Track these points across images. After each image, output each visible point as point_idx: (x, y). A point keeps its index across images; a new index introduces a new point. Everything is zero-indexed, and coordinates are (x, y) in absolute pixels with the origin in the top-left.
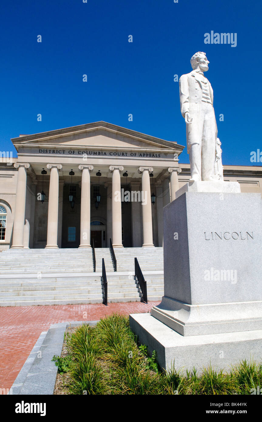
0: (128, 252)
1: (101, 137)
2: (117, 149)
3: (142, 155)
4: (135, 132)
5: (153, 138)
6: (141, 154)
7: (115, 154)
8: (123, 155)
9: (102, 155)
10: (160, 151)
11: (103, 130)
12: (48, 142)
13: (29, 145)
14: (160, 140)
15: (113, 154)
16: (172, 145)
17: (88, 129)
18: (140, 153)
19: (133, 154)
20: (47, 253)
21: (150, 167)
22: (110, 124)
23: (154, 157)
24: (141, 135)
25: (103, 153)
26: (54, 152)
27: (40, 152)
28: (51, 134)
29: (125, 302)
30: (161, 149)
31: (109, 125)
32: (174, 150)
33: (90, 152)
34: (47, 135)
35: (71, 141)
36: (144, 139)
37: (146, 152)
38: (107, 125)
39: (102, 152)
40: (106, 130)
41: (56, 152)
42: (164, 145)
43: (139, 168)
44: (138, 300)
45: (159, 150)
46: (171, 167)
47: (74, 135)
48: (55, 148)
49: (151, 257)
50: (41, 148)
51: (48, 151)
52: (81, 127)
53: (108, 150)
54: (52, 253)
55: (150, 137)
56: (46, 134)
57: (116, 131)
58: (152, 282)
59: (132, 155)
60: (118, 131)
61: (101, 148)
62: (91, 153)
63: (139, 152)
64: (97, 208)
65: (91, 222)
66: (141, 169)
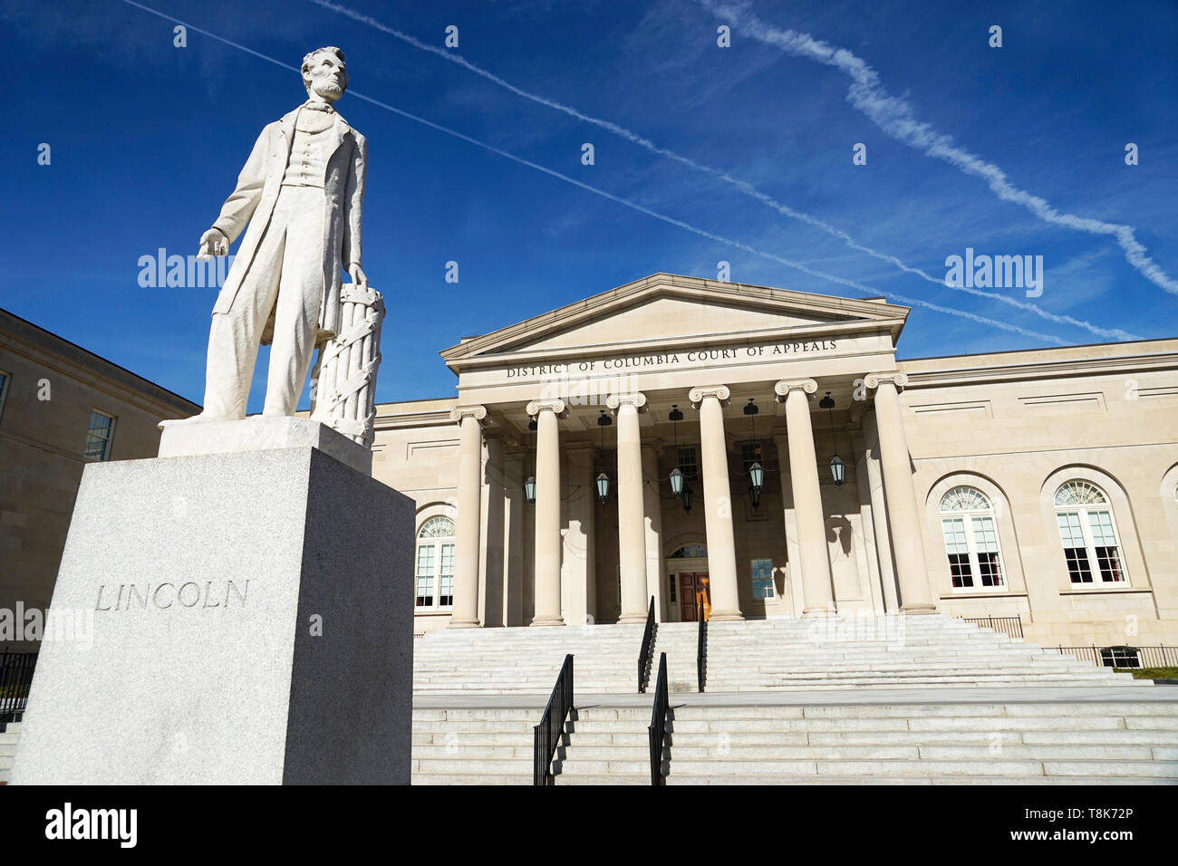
0: (752, 633)
2: (705, 342)
3: (782, 348)
6: (776, 346)
7: (703, 355)
8: (725, 355)
9: (667, 362)
10: (834, 331)
11: (664, 294)
12: (527, 347)
15: (696, 356)
16: (866, 307)
18: (774, 344)
19: (754, 348)
21: (807, 378)
23: (818, 350)
25: (670, 358)
27: (509, 375)
30: (836, 324)
32: (876, 321)
33: (633, 359)
36: (782, 301)
37: (791, 338)
39: (667, 356)
41: (548, 371)
42: (842, 309)
43: (774, 386)
45: (828, 327)
46: (871, 373)
48: (545, 360)
49: (820, 647)
50: (511, 364)
51: (529, 371)
53: (684, 348)
54: (542, 640)
57: (701, 293)
59: (752, 351)
60: (704, 290)
61: (662, 343)
62: (637, 362)
63: (770, 341)
64: (688, 508)
65: (678, 549)
66: (779, 390)
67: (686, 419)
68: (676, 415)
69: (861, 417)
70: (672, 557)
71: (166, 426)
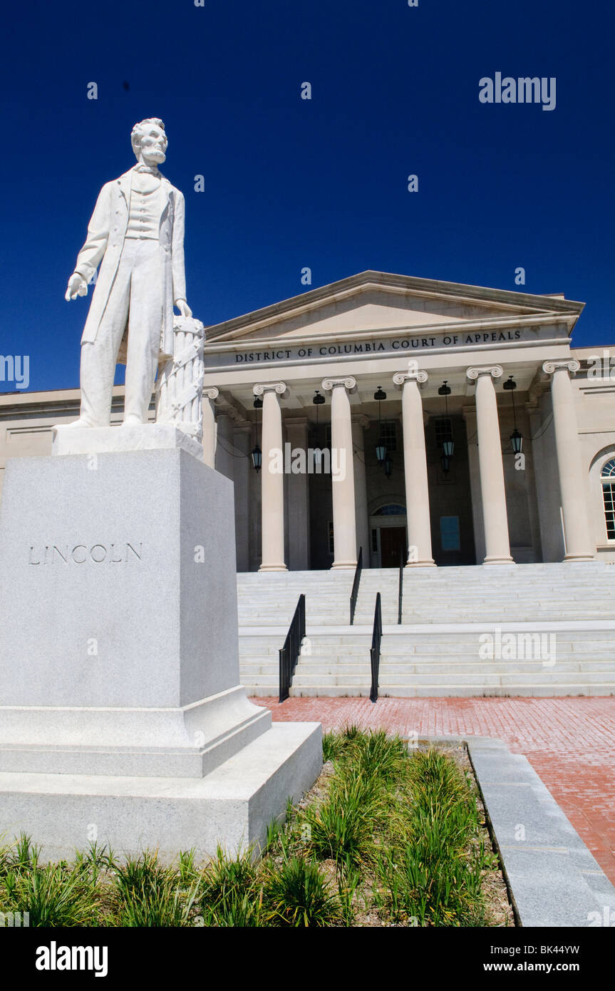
0: (443, 577)
1: (369, 307)
2: (408, 333)
3: (473, 338)
4: (451, 285)
5: (497, 292)
6: (469, 337)
7: (405, 344)
8: (425, 344)
9: (374, 350)
10: (519, 324)
11: (373, 290)
12: (253, 337)
13: (213, 348)
14: (517, 295)
15: (400, 345)
16: (547, 303)
17: (338, 295)
18: (467, 334)
19: (449, 338)
20: (259, 583)
21: (495, 365)
22: (387, 276)
23: (504, 339)
24: (466, 291)
25: (377, 346)
26: (266, 357)
27: (237, 361)
28: (256, 319)
29: (334, 696)
30: (520, 318)
31: (386, 278)
32: (555, 315)
33: (345, 347)
34: (249, 321)
35: (303, 326)
36: (475, 298)
37: (482, 329)
38: (382, 278)
39: (374, 344)
40: (380, 291)
41: (271, 356)
42: (527, 306)
43: (466, 371)
44: (363, 694)
45: (514, 320)
46: (549, 361)
47: (309, 312)
48: (269, 348)
49: (498, 588)
50: (239, 351)
51: (255, 357)
52: (322, 293)
53: (389, 338)
54: (269, 583)
55: (489, 291)
56: (247, 319)
57: (404, 290)
58: (415, 652)
59: (447, 340)
60: (408, 288)
61: (370, 334)
62: (348, 349)
63: (463, 332)
64: (388, 474)
65: (380, 508)
66: (470, 374)
67: (389, 398)
68: (380, 395)
69: (538, 397)
70: (374, 515)
71: (58, 430)
